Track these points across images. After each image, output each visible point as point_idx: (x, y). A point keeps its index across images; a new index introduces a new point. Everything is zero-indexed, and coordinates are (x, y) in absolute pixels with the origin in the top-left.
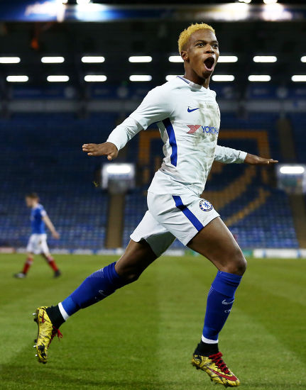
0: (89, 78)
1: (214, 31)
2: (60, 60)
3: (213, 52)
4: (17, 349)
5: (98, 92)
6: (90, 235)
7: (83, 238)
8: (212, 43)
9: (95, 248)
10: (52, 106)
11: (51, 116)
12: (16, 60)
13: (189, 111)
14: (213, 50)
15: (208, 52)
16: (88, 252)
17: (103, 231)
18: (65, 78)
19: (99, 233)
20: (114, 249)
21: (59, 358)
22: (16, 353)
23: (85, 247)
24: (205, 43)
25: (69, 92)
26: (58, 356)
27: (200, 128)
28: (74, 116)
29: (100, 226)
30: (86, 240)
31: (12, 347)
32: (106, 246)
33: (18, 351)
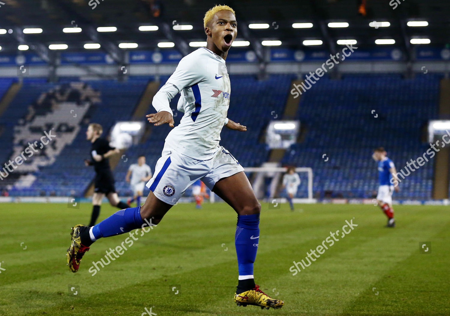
0: (415, 41)
1: (234, 12)
2: (386, 24)
3: (232, 31)
4: (355, 293)
5: (423, 54)
6: (418, 187)
7: (412, 190)
8: (232, 23)
9: (424, 199)
10: (380, 67)
11: (379, 76)
12: (345, 25)
13: (217, 78)
14: (231, 28)
15: (228, 30)
16: (417, 203)
17: (430, 183)
18: (392, 42)
19: (427, 186)
20: (441, 200)
21: (396, 302)
22: (355, 297)
23: (413, 198)
24: (225, 22)
25: (396, 55)
26: (394, 300)
27: (222, 93)
28: (401, 76)
29: (428, 178)
30: (415, 192)
31: (351, 292)
32: (433, 197)
33: (356, 295)
